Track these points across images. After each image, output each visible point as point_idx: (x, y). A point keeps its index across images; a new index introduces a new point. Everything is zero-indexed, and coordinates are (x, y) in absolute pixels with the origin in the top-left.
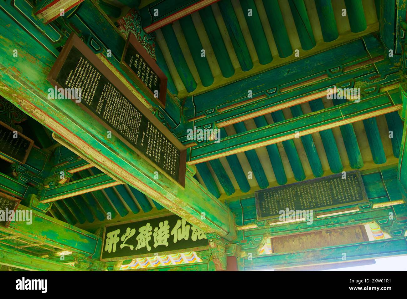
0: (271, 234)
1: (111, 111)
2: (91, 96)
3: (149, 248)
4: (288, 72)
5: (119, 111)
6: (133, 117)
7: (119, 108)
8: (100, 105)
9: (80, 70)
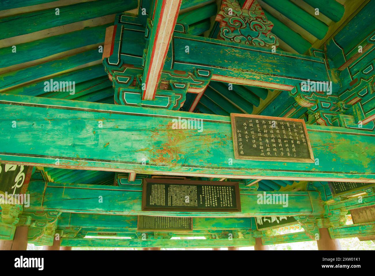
0: (345, 208)
1: (176, 199)
2: (164, 200)
3: (278, 222)
4: (274, 108)
5: (181, 196)
6: (191, 192)
7: (181, 194)
8: (169, 201)
9: (154, 192)
